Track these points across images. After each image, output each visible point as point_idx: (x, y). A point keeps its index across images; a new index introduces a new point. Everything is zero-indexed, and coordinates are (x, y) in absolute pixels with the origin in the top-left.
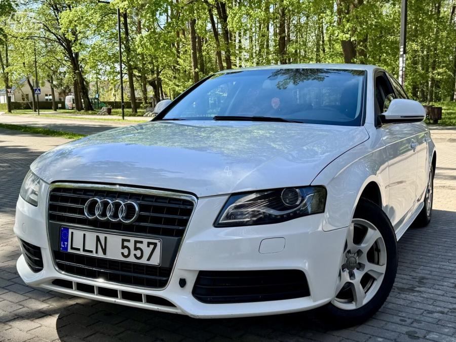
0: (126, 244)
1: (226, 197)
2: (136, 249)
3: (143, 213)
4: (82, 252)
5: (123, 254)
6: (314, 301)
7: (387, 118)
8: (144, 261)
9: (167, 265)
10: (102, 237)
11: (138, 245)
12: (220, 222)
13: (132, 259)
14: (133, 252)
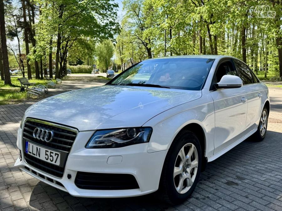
0: (47, 153)
1: (93, 132)
2: (51, 156)
3: (55, 138)
4: (31, 154)
5: (46, 157)
6: (142, 192)
7: (219, 86)
8: (53, 163)
9: (62, 167)
10: (39, 147)
11: (52, 154)
12: (89, 145)
13: (49, 161)
14: (49, 158)
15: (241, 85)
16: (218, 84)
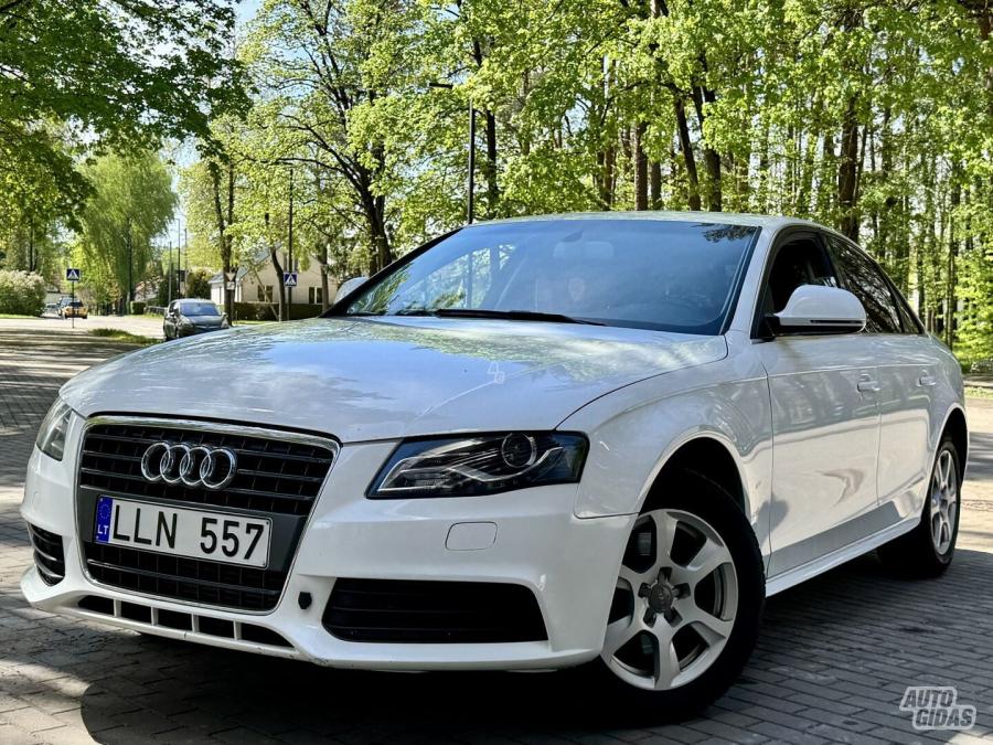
0: (209, 527)
1: (392, 445)
2: (226, 536)
3: (242, 471)
4: (132, 544)
5: (202, 545)
6: (554, 650)
7: (782, 323)
8: (239, 559)
9: (278, 568)
10: (169, 513)
11: (231, 530)
12: (379, 490)
13: (218, 556)
14: (221, 542)
15: (860, 322)
16: (777, 318)
